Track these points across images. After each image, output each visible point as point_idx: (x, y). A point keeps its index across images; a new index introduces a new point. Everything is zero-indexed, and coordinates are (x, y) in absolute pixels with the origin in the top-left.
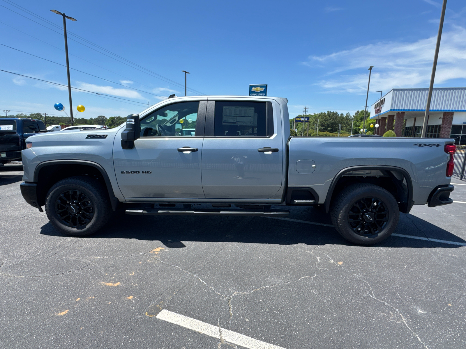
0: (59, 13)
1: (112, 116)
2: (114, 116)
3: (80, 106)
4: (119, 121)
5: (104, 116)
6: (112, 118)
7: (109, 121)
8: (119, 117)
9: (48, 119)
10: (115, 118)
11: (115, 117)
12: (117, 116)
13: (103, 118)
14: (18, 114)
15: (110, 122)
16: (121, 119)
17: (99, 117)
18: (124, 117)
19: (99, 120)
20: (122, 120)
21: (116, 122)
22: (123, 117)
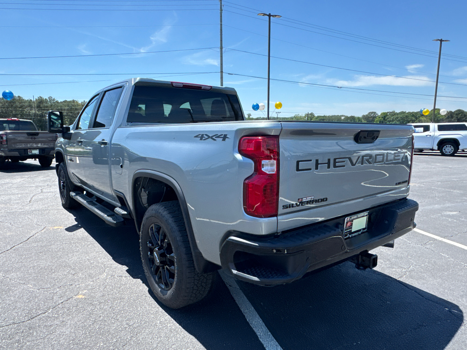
0: (265, 14)
1: (384, 112)
2: (386, 112)
3: (278, 103)
4: (392, 118)
5: (375, 112)
6: (384, 113)
7: (379, 118)
8: (393, 112)
9: (319, 118)
10: (388, 114)
11: (388, 112)
12: (391, 111)
13: (373, 114)
14: (296, 115)
15: (381, 118)
16: (395, 114)
17: (369, 113)
18: (400, 112)
19: (369, 117)
20: (397, 116)
21: (388, 118)
22: (398, 112)
